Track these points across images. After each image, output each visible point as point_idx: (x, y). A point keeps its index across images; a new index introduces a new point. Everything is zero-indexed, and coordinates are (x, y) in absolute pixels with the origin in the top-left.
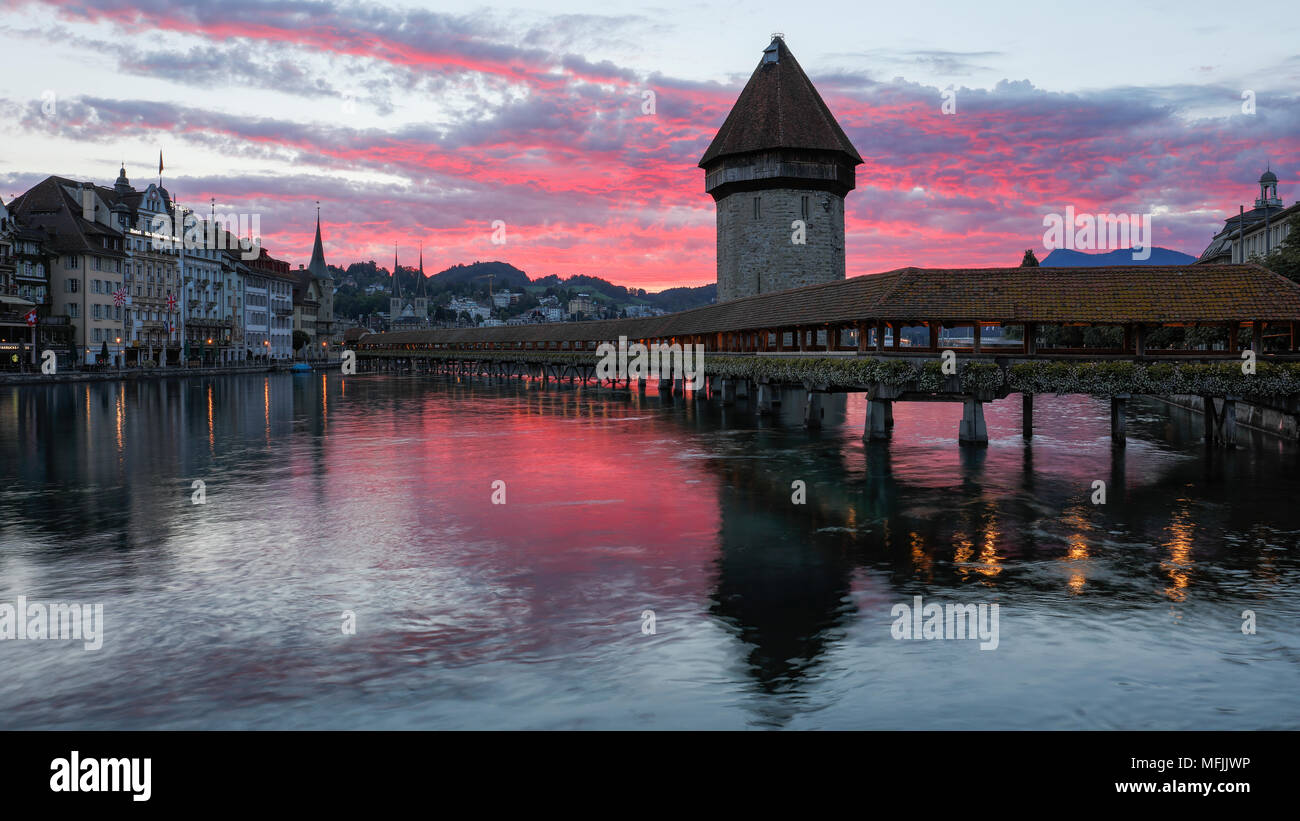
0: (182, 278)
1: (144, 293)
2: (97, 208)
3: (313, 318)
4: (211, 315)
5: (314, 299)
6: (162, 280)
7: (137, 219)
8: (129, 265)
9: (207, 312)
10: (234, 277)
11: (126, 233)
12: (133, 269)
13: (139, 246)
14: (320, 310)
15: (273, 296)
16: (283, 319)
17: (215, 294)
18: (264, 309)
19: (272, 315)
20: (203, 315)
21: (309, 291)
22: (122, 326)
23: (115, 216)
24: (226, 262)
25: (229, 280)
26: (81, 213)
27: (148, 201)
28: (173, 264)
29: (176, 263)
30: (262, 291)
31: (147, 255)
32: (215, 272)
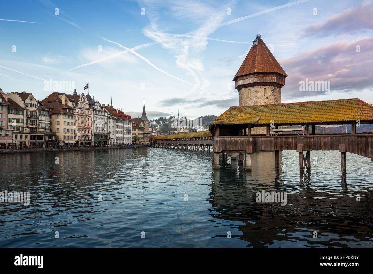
0: (93, 120)
1: (80, 125)
2: (66, 101)
3: (142, 132)
4: (103, 132)
5: (143, 126)
6: (86, 121)
7: (78, 103)
8: (76, 117)
9: (102, 130)
10: (111, 120)
11: (74, 108)
12: (77, 118)
13: (79, 111)
14: (145, 130)
15: (125, 126)
16: (129, 132)
17: (105, 125)
18: (122, 130)
19: (125, 131)
20: (101, 131)
21: (141, 124)
22: (73, 135)
23: (71, 103)
24: (109, 116)
25: (110, 121)
26: (61, 102)
27: (81, 98)
28: (90, 116)
29: (91, 116)
30: (121, 124)
31: (81, 114)
32: (105, 119)
